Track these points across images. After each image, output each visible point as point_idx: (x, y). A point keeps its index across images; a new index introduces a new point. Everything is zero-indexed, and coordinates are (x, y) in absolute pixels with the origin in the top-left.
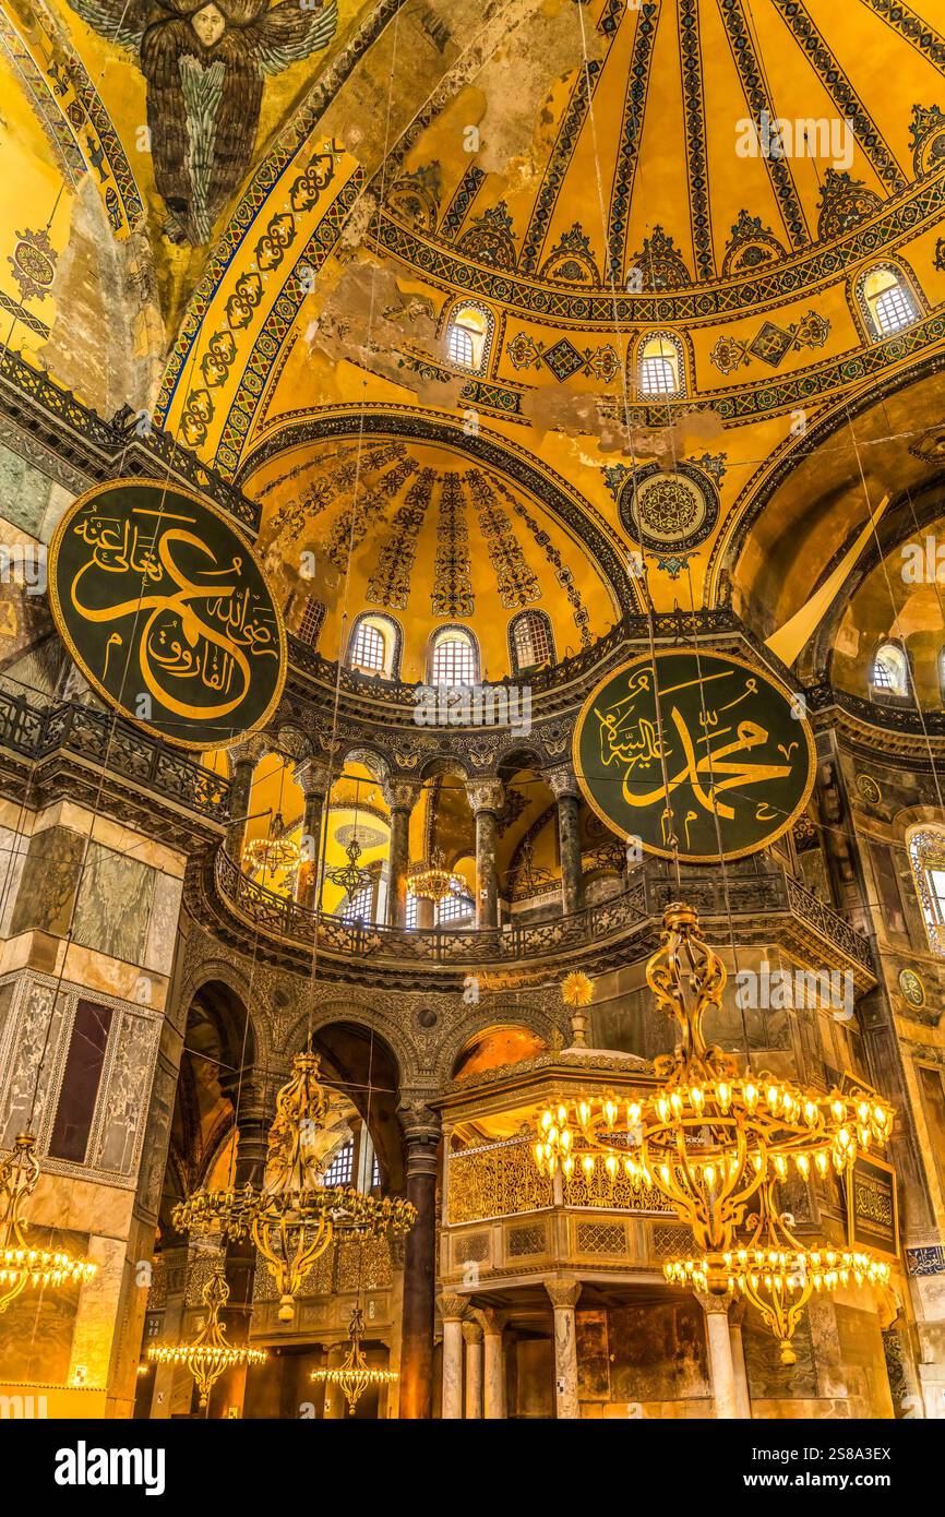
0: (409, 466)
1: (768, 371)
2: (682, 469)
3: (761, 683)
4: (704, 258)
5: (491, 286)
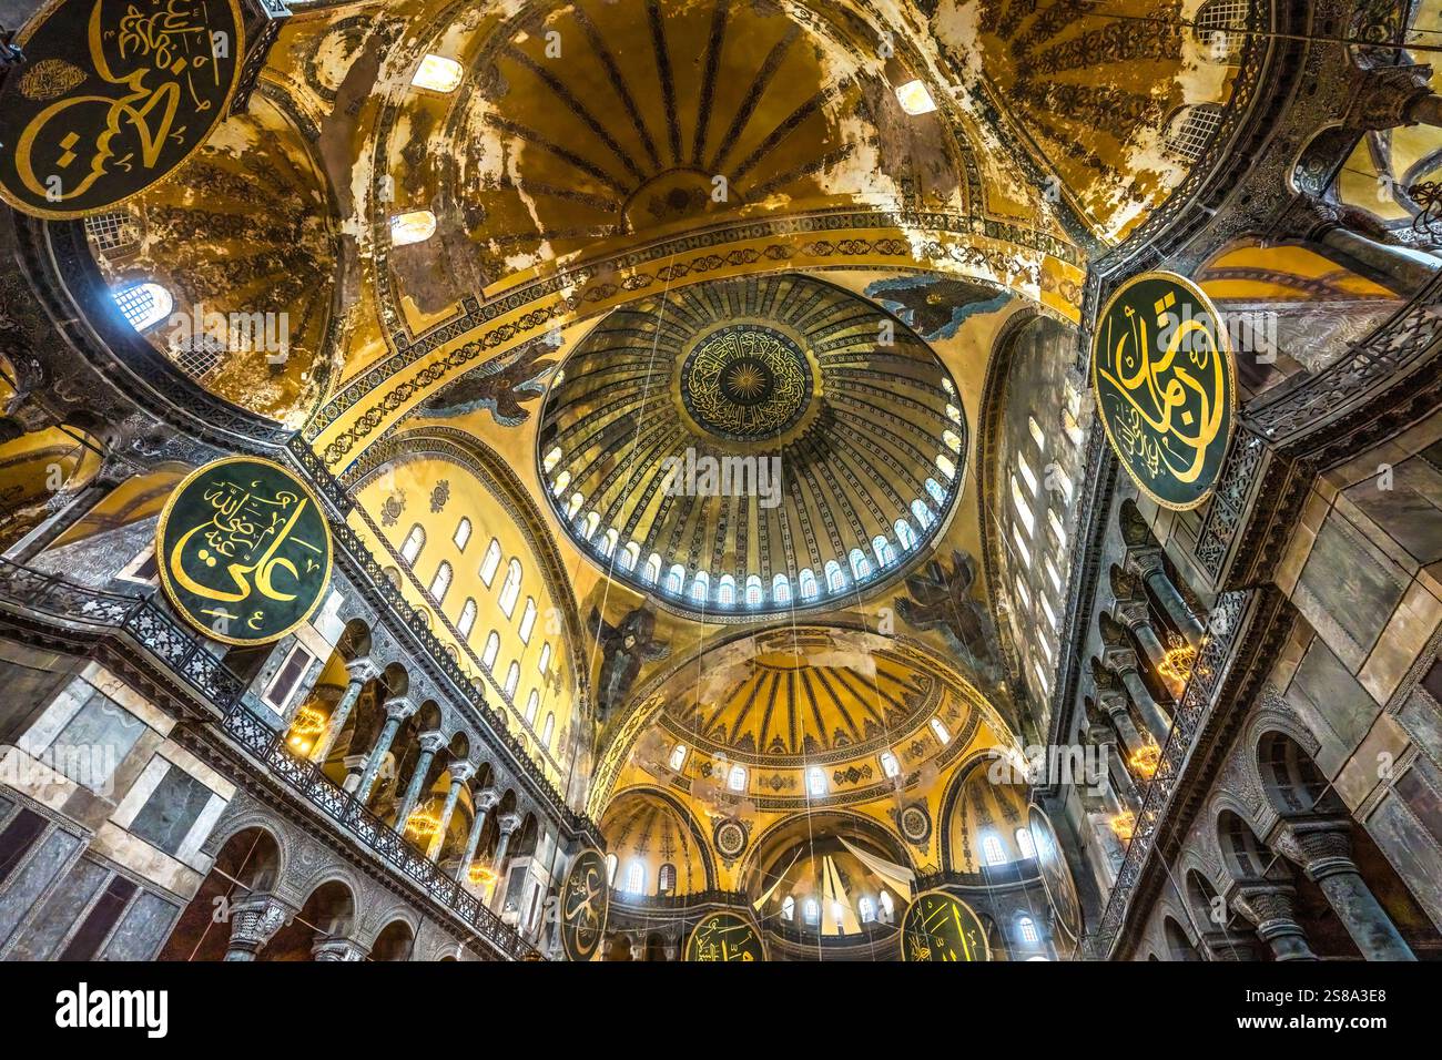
0: (644, 802)
1: (773, 792)
2: (738, 824)
3: (754, 934)
4: (762, 746)
5: (690, 739)
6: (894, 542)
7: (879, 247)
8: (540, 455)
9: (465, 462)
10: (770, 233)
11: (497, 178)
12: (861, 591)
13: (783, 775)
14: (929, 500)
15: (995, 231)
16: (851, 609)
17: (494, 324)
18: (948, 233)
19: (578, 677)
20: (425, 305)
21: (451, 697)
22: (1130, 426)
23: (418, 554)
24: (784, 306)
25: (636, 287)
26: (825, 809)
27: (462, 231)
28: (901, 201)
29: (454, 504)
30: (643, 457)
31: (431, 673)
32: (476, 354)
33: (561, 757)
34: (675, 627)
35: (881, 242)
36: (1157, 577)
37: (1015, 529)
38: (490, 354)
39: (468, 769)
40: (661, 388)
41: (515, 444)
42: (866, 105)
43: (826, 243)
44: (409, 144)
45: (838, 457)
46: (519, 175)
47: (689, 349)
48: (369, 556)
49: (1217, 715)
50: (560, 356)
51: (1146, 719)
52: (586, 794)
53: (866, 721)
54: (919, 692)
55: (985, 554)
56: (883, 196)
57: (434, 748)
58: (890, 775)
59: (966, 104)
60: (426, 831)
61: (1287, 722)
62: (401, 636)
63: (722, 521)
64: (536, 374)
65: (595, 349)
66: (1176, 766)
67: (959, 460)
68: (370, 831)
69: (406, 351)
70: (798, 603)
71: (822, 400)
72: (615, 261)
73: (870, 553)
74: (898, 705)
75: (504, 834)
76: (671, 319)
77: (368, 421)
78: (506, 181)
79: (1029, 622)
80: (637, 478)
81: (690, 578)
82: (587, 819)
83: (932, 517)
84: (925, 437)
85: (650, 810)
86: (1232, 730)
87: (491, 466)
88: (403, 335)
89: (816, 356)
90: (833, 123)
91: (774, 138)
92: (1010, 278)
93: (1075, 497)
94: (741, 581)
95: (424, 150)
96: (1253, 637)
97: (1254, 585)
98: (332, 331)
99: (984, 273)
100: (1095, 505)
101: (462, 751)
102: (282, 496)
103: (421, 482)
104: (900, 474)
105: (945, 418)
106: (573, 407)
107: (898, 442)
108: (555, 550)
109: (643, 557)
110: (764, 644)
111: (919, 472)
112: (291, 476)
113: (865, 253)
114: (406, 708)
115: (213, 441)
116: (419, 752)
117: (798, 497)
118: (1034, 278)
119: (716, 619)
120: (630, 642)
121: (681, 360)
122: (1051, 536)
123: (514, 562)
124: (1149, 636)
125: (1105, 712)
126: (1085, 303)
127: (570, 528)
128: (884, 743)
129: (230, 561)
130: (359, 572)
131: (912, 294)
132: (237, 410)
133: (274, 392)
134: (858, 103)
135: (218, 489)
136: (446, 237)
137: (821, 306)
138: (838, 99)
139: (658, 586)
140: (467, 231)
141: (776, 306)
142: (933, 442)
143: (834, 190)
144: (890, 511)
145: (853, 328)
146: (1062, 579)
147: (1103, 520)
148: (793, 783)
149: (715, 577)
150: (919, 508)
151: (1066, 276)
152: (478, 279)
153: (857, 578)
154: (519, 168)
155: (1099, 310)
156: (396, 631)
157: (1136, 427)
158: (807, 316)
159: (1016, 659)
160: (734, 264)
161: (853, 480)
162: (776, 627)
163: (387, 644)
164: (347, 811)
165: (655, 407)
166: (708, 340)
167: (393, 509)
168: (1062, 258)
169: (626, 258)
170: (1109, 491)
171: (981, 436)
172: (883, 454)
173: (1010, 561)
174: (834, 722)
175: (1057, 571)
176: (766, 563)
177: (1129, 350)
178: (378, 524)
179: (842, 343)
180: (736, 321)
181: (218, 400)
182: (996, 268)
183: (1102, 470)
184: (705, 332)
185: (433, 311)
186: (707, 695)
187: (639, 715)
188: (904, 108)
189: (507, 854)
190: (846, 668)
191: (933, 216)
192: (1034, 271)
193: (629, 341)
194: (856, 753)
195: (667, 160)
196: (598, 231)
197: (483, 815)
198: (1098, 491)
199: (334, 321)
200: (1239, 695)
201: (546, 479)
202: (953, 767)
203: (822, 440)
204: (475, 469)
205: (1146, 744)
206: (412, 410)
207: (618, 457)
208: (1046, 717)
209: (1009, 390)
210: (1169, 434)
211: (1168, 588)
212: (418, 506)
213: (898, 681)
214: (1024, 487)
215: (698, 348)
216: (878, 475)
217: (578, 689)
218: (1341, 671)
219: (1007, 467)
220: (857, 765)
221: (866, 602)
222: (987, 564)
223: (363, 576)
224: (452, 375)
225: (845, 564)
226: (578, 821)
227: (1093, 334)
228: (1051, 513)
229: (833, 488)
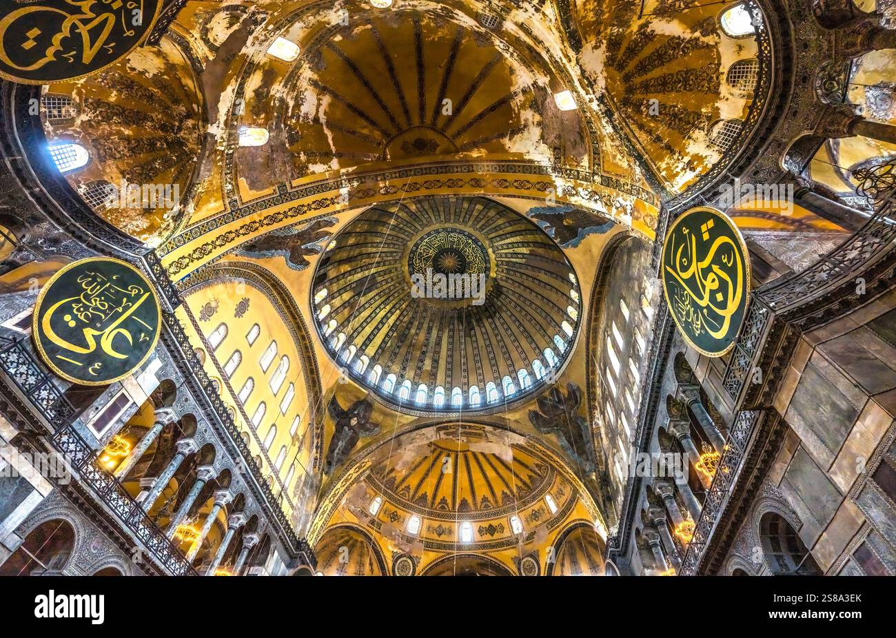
0: (348, 535)
1: (437, 537)
2: (410, 558)
4: (433, 503)
5: (385, 493)
6: (532, 373)
7: (538, 186)
8: (313, 292)
9: (262, 288)
10: (473, 171)
11: (311, 117)
12: (507, 404)
13: (445, 525)
14: (555, 349)
15: (607, 182)
16: (500, 415)
17: (295, 203)
18: (579, 181)
19: (315, 442)
20: (253, 185)
21: (224, 443)
22: (683, 302)
23: (220, 343)
24: (477, 220)
25: (387, 193)
26: (470, 552)
27: (284, 144)
28: (552, 160)
29: (251, 315)
30: (378, 302)
31: (214, 425)
32: (281, 220)
33: (295, 496)
34: (385, 414)
35: (538, 183)
36: (696, 405)
37: (608, 371)
38: (289, 221)
39: (227, 497)
40: (395, 261)
41: (298, 282)
42: (536, 103)
43: (506, 181)
44: (260, 87)
45: (501, 317)
46: (325, 117)
47: (416, 239)
48: (186, 338)
49: (734, 499)
50: (334, 230)
51: (686, 503)
52: (308, 526)
53: (503, 493)
54: (539, 475)
55: (588, 387)
56: (542, 156)
57: (206, 478)
58: (516, 532)
59: (595, 106)
60: (188, 539)
61: (780, 506)
62: (197, 396)
63: (424, 349)
64: (318, 239)
65: (358, 230)
66: (706, 535)
67: (576, 326)
68: (147, 532)
69: (236, 212)
70: (466, 407)
71: (495, 279)
72: (376, 176)
73: (516, 380)
74: (524, 483)
75: (245, 547)
76: (408, 219)
77: (203, 251)
78: (316, 120)
79: (613, 433)
80: (373, 315)
81: (399, 384)
82: (306, 543)
83: (556, 359)
84: (556, 309)
85: (351, 542)
86: (744, 510)
87: (279, 294)
88: (236, 201)
89: (494, 252)
90: (517, 112)
91: (481, 116)
92: (614, 210)
93: (647, 350)
94: (432, 390)
95: (268, 92)
96: (758, 444)
97: (760, 408)
98: (189, 191)
99: (598, 207)
100: (659, 356)
101: (225, 483)
102: (132, 288)
103: (231, 296)
104: (538, 331)
105: (569, 298)
106: (339, 265)
107: (539, 310)
108: (314, 355)
109: (371, 366)
110: (442, 433)
111: (550, 331)
112: (142, 276)
113: (529, 188)
114: (192, 447)
115: (95, 247)
116: (194, 480)
117: (474, 339)
118: (628, 211)
119: (412, 412)
120: (354, 422)
121: (411, 245)
122: (630, 376)
123: (285, 358)
124: (690, 445)
125: (659, 496)
126: (659, 227)
127: (325, 341)
128: (513, 509)
129: (86, 326)
130: (177, 348)
131: (554, 217)
132: (115, 230)
133: (144, 223)
134: (532, 102)
135: (90, 276)
136: (273, 148)
137: (500, 222)
138: (520, 98)
139: (377, 387)
140: (287, 145)
141: (472, 219)
142: (561, 312)
143: (513, 150)
144: (531, 355)
145: (518, 238)
146: (636, 403)
147: (664, 365)
148: (450, 532)
149: (415, 385)
150: (548, 353)
151: (648, 211)
152: (290, 174)
153: (506, 395)
154: (325, 113)
155: (667, 230)
156: (195, 392)
157: (687, 303)
158: (490, 227)
159: (603, 458)
160: (449, 187)
161: (509, 332)
162: (450, 422)
163: (186, 400)
164: (132, 515)
165: (390, 272)
166: (429, 234)
167: (208, 311)
168: (646, 200)
169: (384, 174)
170: (668, 346)
171: (591, 310)
172: (529, 317)
173: (603, 393)
174: (482, 491)
175: (633, 399)
176: (449, 379)
177: (684, 254)
178: (197, 319)
179: (510, 246)
180: (447, 225)
181: (103, 222)
182: (606, 204)
183: (664, 333)
184: (427, 230)
185: (257, 189)
186: (400, 463)
187: (353, 473)
188: (559, 106)
189: (245, 563)
190: (494, 455)
191: (571, 170)
192: (629, 208)
193: (380, 229)
194: (495, 514)
195: (416, 121)
196: (369, 157)
197: (233, 532)
198: (661, 346)
199: (192, 185)
200: (748, 486)
201: (315, 308)
202: (558, 530)
203: (492, 305)
204: (270, 295)
205: (685, 520)
206: (233, 249)
207: (363, 300)
208: (621, 499)
209: (610, 283)
210: (708, 307)
211: (703, 412)
212: (226, 312)
213: (527, 467)
214: (615, 345)
215: (422, 239)
216: (525, 330)
217: (315, 450)
218: (816, 470)
219: (605, 330)
220: (495, 523)
221: (510, 411)
222: (588, 393)
223: (179, 351)
224: (263, 231)
225: (499, 385)
226: (300, 544)
227: (662, 245)
228: (631, 361)
229: (496, 336)
